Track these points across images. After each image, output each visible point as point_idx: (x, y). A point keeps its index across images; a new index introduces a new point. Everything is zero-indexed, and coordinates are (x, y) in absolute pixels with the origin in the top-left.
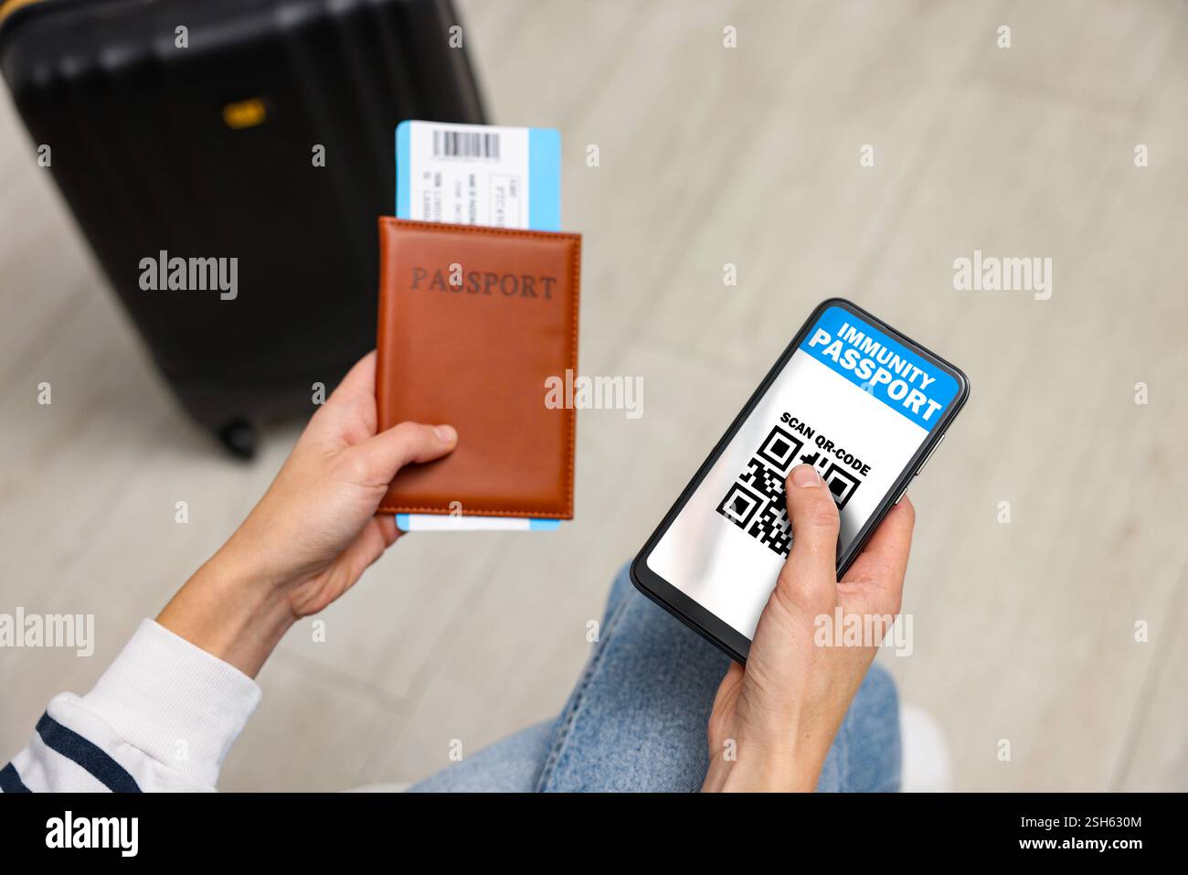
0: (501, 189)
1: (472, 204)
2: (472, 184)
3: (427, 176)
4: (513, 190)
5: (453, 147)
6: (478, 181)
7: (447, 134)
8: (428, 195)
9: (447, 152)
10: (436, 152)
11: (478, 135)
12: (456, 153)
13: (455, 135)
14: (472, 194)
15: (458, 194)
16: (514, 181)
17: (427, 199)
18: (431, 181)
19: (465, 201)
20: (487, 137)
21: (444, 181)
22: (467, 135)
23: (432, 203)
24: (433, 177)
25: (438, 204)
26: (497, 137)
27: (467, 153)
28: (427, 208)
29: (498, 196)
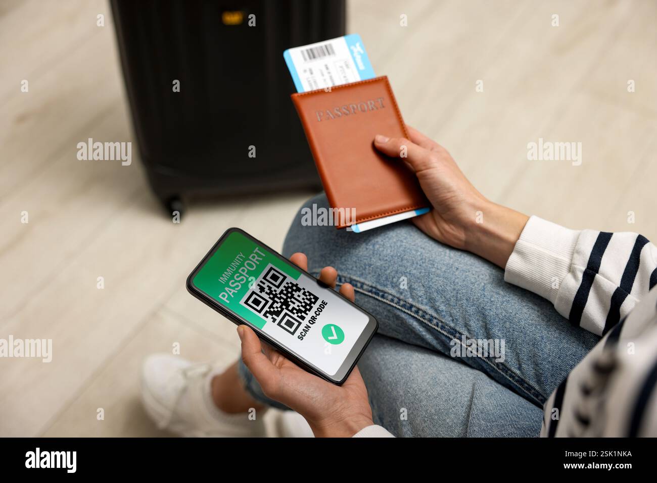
0: (341, 67)
1: (331, 77)
2: (327, 68)
3: (305, 71)
4: (347, 66)
5: (312, 55)
6: (329, 66)
7: (307, 50)
8: (309, 79)
9: (310, 58)
10: (305, 59)
11: (321, 47)
12: (314, 57)
13: (311, 50)
14: (329, 73)
15: (323, 75)
16: (346, 62)
17: (309, 81)
18: (308, 73)
19: (327, 76)
20: (326, 46)
21: (314, 72)
22: (316, 48)
23: (312, 82)
24: (308, 70)
25: (315, 82)
26: (330, 45)
27: (320, 56)
28: (311, 85)
29: (341, 71)
